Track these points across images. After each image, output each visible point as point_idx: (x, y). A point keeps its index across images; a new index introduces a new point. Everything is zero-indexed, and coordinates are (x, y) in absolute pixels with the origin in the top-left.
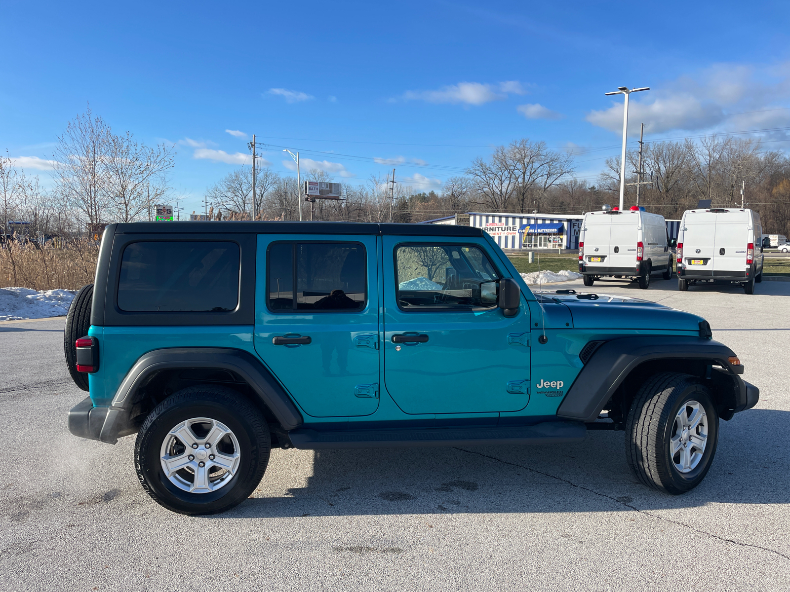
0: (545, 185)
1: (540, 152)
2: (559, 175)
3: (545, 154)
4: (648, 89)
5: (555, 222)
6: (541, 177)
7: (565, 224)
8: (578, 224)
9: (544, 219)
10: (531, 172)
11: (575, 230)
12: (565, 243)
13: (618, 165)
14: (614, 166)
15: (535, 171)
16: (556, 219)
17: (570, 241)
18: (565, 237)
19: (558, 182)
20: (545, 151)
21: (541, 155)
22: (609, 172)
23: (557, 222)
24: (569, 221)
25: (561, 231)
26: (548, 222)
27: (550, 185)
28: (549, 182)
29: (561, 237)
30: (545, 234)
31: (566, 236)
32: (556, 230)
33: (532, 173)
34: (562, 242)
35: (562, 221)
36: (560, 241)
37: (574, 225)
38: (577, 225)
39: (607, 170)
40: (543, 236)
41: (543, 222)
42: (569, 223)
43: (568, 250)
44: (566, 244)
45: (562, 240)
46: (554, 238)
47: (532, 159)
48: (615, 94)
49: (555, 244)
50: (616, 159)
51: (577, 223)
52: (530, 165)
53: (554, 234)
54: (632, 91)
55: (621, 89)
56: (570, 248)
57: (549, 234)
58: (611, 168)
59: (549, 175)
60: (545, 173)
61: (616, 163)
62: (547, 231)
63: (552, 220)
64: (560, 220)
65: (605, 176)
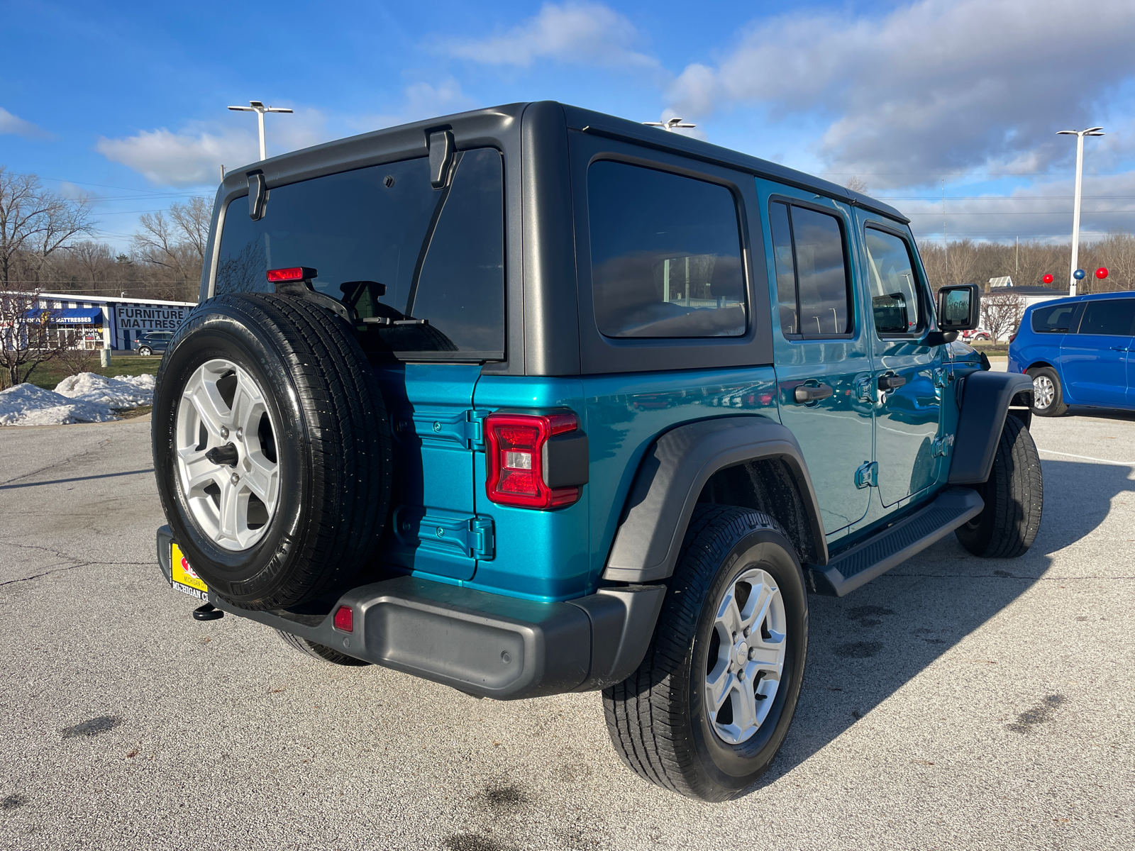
0: (45, 247)
1: (31, 191)
2: (69, 232)
3: (39, 196)
4: (291, 112)
5: (85, 306)
6: (36, 234)
7: (105, 310)
8: (127, 310)
9: (65, 302)
10: (16, 223)
11: (123, 320)
12: (107, 340)
13: (160, 225)
14: (154, 227)
15: (24, 222)
16: (87, 302)
17: (117, 337)
18: (106, 331)
19: (67, 243)
20: (39, 191)
21: (32, 196)
22: (147, 234)
23: (90, 307)
24: (109, 304)
25: (98, 321)
26: (72, 306)
27: (55, 247)
28: (52, 242)
29: (100, 331)
30: (70, 326)
31: (108, 329)
32: (89, 320)
33: (20, 225)
34: (102, 338)
35: (98, 305)
36: (98, 337)
37: (120, 313)
38: (125, 311)
39: (143, 231)
40: (66, 330)
41: (62, 306)
42: (112, 309)
43: (115, 352)
44: (109, 342)
45: (101, 335)
46: (87, 333)
47: (15, 201)
48: (242, 110)
49: (90, 343)
50: (156, 216)
51: (125, 308)
52: (14, 213)
53: (87, 326)
54: (269, 111)
55: (255, 104)
56: (117, 348)
57: (78, 326)
58: (150, 228)
59: (51, 231)
60: (42, 226)
61: (157, 222)
62: (73, 320)
63: (80, 303)
64: (95, 304)
65: (142, 241)
